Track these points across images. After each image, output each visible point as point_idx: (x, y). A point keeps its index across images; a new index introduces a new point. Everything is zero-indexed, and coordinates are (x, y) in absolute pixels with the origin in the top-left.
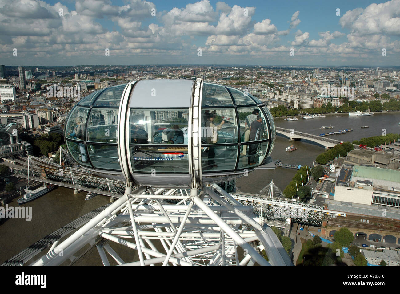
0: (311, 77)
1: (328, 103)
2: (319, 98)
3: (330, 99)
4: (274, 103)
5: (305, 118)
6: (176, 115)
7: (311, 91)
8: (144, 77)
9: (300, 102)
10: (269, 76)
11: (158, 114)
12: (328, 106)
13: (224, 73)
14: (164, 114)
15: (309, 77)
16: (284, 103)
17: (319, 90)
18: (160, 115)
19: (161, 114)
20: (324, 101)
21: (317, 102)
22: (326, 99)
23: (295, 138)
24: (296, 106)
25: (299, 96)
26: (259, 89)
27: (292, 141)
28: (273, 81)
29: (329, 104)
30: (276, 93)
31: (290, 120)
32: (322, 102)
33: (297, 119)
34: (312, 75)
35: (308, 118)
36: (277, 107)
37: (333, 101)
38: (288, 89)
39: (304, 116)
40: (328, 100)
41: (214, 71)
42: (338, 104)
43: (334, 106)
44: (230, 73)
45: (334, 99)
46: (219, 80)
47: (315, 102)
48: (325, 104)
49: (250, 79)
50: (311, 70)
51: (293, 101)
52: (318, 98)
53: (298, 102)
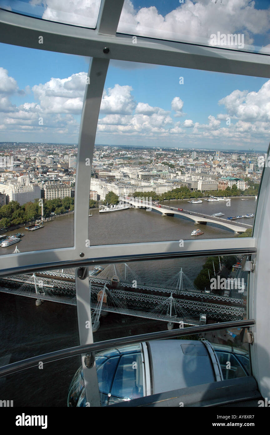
0: (212, 160)
1: (233, 185)
2: (224, 180)
3: (235, 181)
4: (176, 184)
5: (209, 200)
6: (68, 193)
7: (214, 173)
8: (34, 155)
9: (204, 184)
10: (168, 157)
11: (47, 192)
12: (233, 188)
13: (121, 153)
14: (54, 192)
15: (211, 160)
16: (187, 184)
17: (223, 172)
18: (50, 194)
19: (52, 192)
20: (229, 183)
21: (222, 184)
22: (231, 182)
23: (201, 222)
24: (200, 188)
25: (203, 177)
26: (159, 169)
27: (198, 224)
28: (173, 162)
29: (235, 187)
30: (178, 174)
31: (195, 203)
32: (227, 184)
33: (201, 202)
34: (214, 158)
35: (212, 200)
36: (179, 189)
37: (238, 183)
38: (191, 170)
39: (208, 199)
40: (233, 183)
41: (110, 151)
42: (243, 187)
43: (239, 189)
44: (128, 153)
45: (240, 182)
46: (116, 160)
47: (220, 184)
48: (230, 187)
49: (149, 159)
50: (212, 153)
51: (196, 182)
52: (222, 179)
53: (201, 183)
